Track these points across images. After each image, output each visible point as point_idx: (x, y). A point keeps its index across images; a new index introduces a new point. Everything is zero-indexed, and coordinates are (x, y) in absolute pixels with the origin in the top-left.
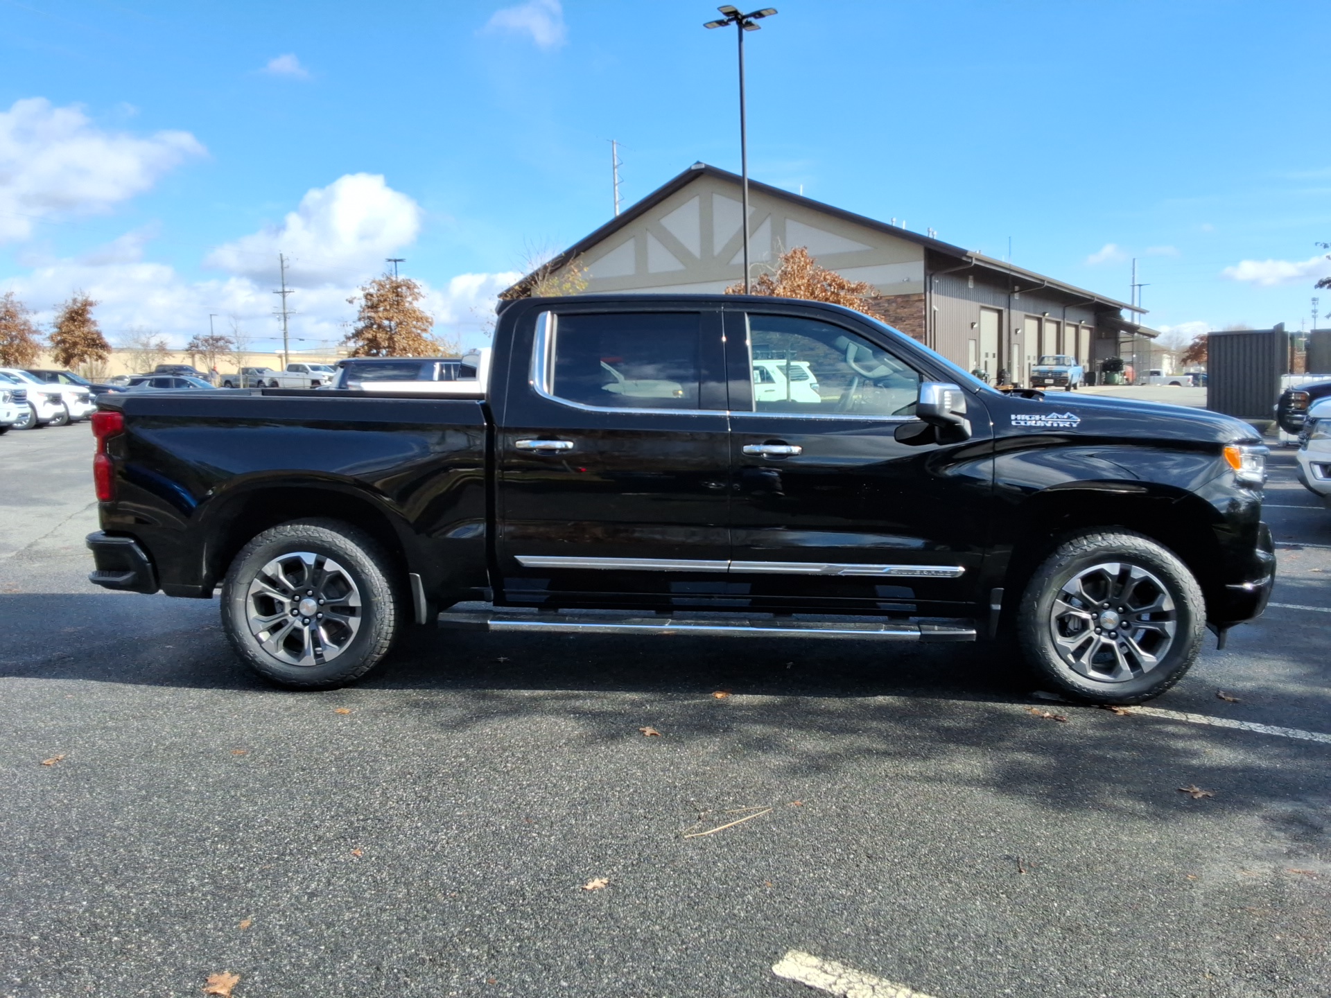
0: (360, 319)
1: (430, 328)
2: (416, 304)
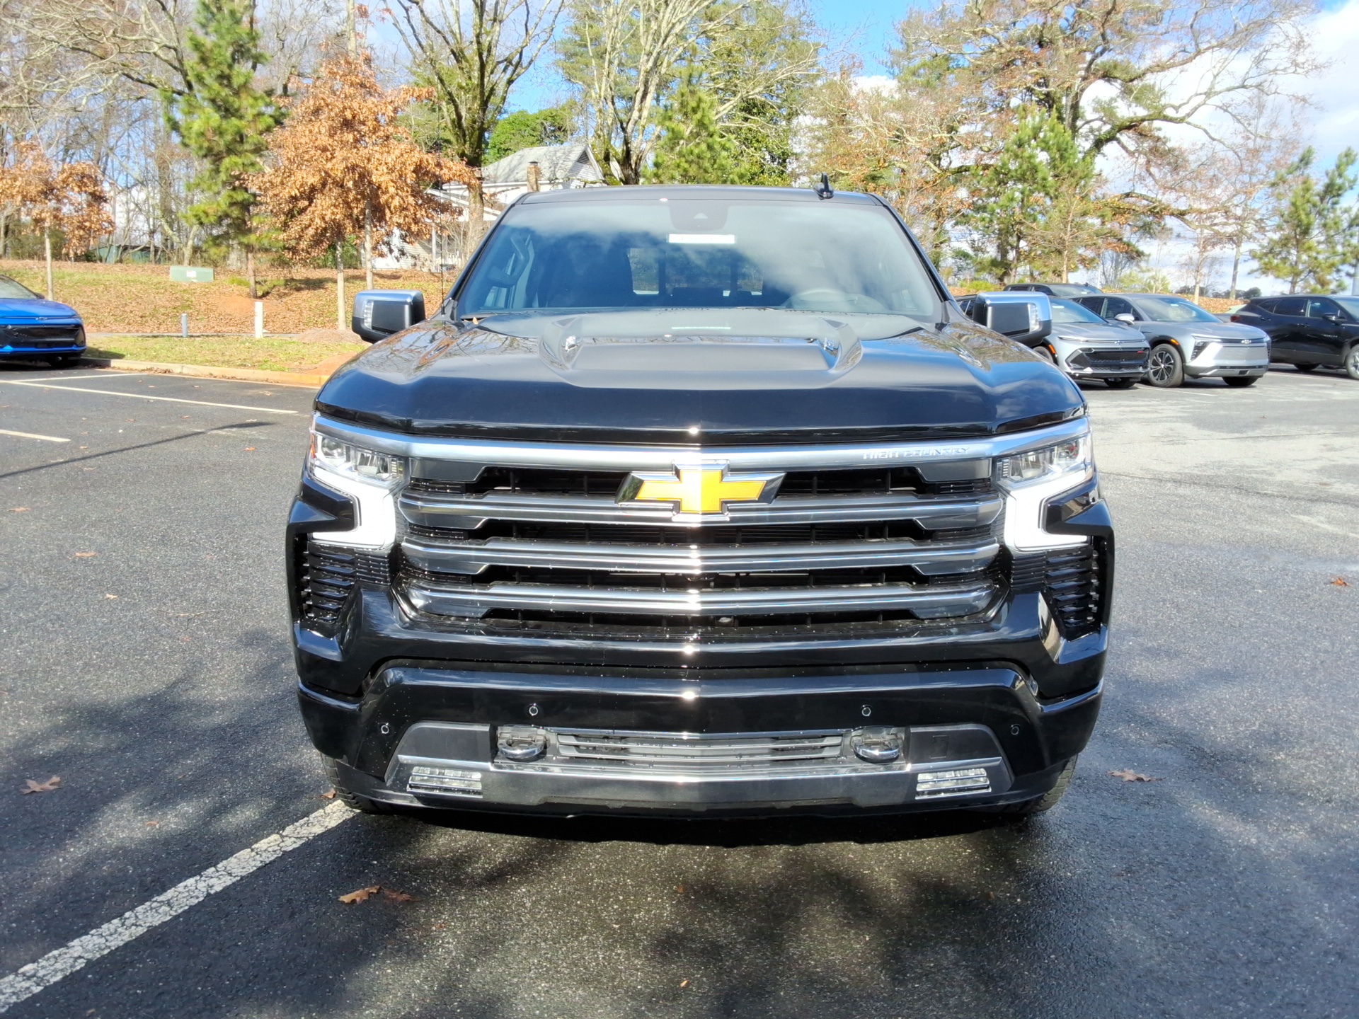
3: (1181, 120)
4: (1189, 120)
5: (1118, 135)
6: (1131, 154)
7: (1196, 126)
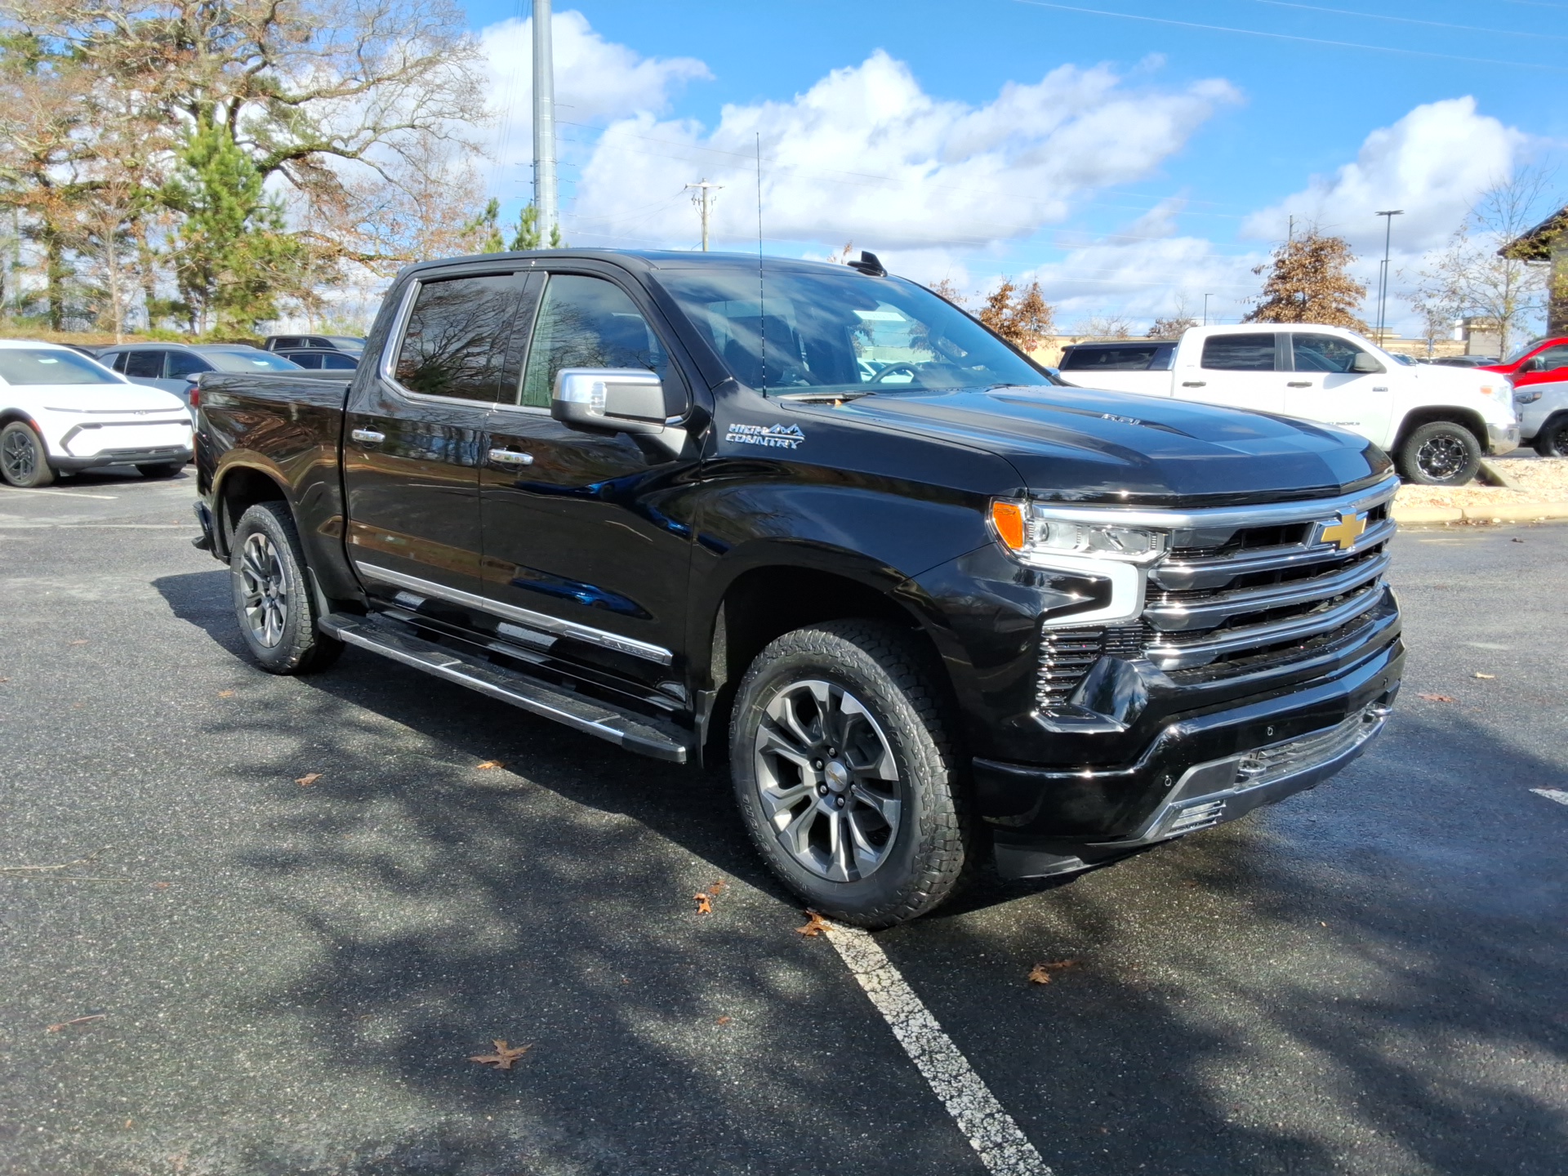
0: (1266, 293)
1: (1360, 300)
2: (1345, 270)
3: (353, 156)
4: (361, 156)
5: (283, 164)
6: (299, 186)
7: (369, 164)
